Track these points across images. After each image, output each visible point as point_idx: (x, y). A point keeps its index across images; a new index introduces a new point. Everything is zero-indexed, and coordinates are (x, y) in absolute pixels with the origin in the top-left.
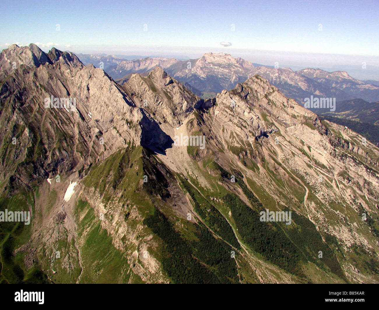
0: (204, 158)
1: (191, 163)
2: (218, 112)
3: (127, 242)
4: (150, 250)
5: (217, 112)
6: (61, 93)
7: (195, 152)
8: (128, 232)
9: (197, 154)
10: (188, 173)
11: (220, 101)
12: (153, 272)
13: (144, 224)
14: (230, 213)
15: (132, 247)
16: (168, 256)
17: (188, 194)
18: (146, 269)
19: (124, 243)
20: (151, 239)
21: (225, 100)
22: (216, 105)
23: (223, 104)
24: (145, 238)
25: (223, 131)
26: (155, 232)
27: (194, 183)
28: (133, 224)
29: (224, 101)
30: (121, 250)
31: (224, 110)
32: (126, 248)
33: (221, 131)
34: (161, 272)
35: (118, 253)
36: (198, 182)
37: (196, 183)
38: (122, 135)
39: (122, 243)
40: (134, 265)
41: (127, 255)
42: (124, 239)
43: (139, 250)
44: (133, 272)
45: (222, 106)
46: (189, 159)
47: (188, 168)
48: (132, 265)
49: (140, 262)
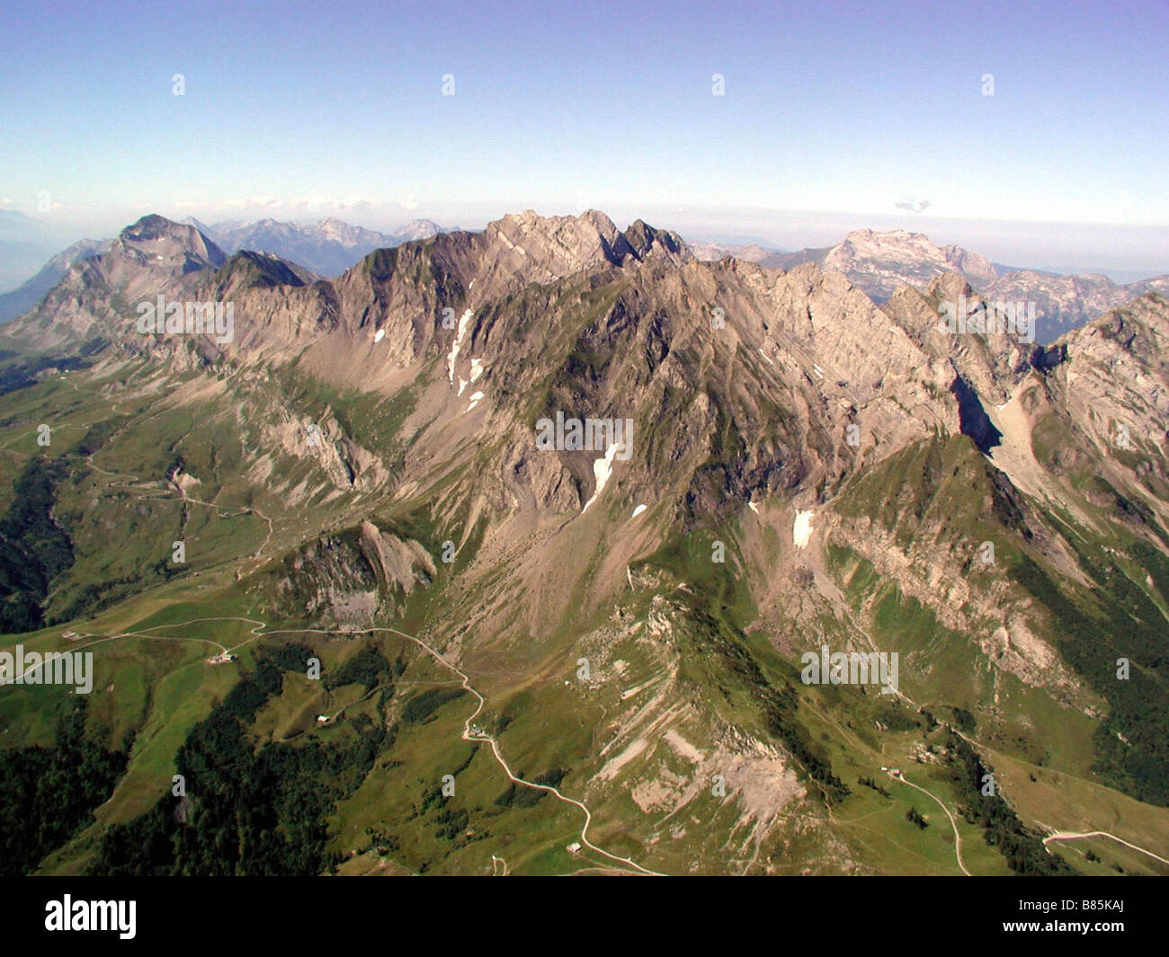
0: (1070, 469)
1: (1048, 479)
2: (1076, 376)
3: (972, 615)
4: (1031, 626)
5: (1071, 376)
6: (747, 322)
7: (1051, 457)
8: (972, 597)
9: (1056, 461)
10: (1046, 497)
11: (1078, 351)
12: (1043, 666)
13: (1010, 579)
14: (1149, 580)
15: (992, 624)
16: (1069, 638)
17: (1059, 536)
18: (1030, 660)
19: (968, 616)
20: (1029, 607)
21: (1091, 349)
22: (1069, 360)
23: (1087, 357)
24: (1018, 603)
25: (1092, 416)
26: (1034, 593)
27: (1062, 517)
28: (982, 581)
29: (1089, 352)
30: (962, 632)
31: (1089, 371)
32: (974, 627)
33: (1086, 416)
34: (1060, 666)
35: (956, 636)
36: (1070, 516)
37: (1070, 520)
38: (912, 412)
39: (963, 617)
40: (1000, 655)
41: (978, 638)
42: (966, 609)
43: (1007, 627)
44: (998, 668)
45: (1084, 362)
46: (1041, 471)
47: (1043, 487)
48: (993, 656)
49: (1012, 646)
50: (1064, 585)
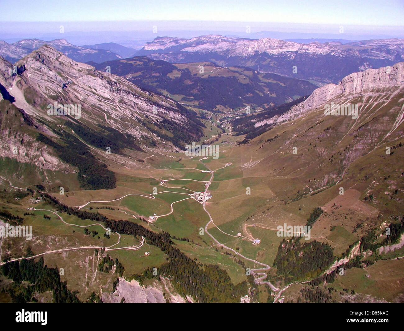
0: (40, 104)
1: (34, 109)
2: (31, 75)
3: (30, 156)
4: (49, 153)
5: (29, 75)
7: (33, 102)
8: (28, 151)
9: (35, 103)
10: (36, 114)
11: (29, 66)
12: (57, 164)
13: (38, 141)
14: (73, 131)
15: (37, 157)
16: (61, 153)
17: (44, 125)
18: (52, 163)
19: (29, 157)
20: (47, 148)
21: (33, 65)
22: (27, 70)
23: (33, 68)
24: (43, 148)
25: (39, 87)
26: (47, 144)
27: (43, 120)
28: (29, 145)
29: (33, 66)
30: (28, 162)
31: (35, 72)
32: (32, 160)
33: (38, 87)
34: (62, 162)
35: (27, 164)
36: (46, 119)
37: (46, 120)
39: (27, 158)
40: (43, 165)
41: (34, 163)
42: (27, 155)
43: (43, 156)
44: (44, 169)
45: (32, 69)
46: (31, 107)
47: (34, 112)
48: (41, 166)
49: (46, 161)
50: (53, 139)
